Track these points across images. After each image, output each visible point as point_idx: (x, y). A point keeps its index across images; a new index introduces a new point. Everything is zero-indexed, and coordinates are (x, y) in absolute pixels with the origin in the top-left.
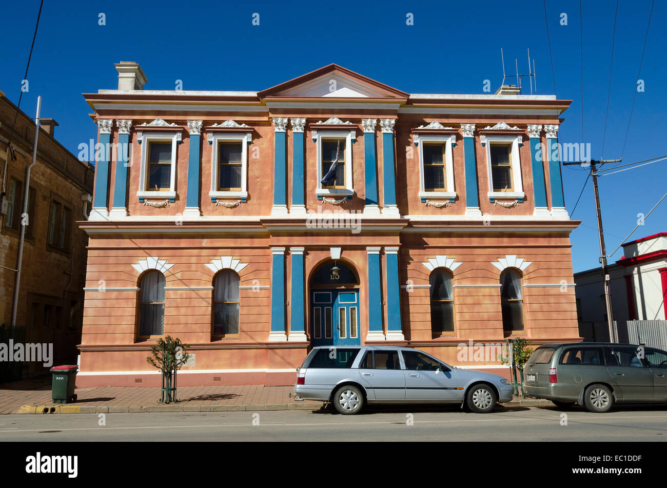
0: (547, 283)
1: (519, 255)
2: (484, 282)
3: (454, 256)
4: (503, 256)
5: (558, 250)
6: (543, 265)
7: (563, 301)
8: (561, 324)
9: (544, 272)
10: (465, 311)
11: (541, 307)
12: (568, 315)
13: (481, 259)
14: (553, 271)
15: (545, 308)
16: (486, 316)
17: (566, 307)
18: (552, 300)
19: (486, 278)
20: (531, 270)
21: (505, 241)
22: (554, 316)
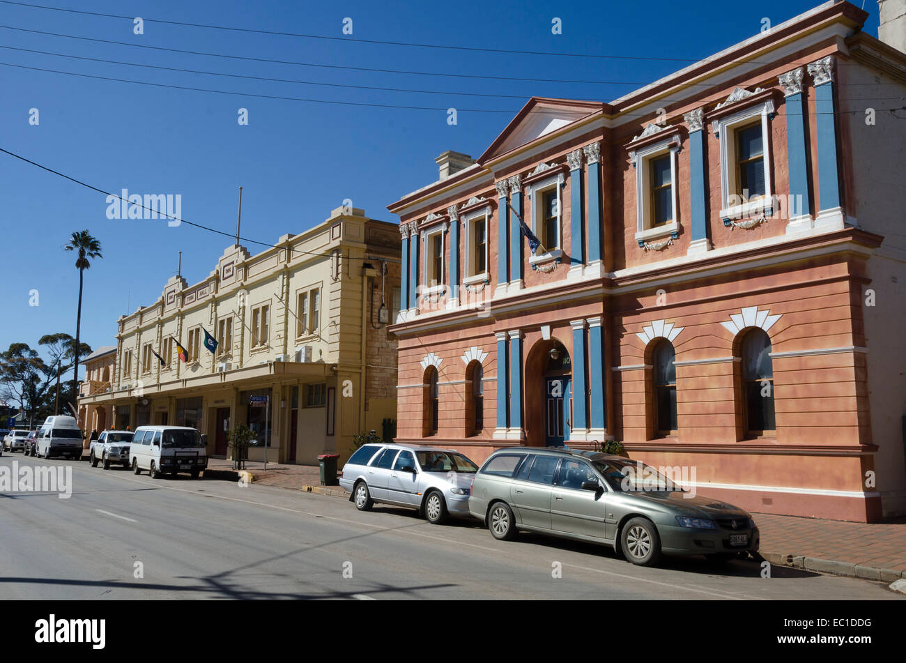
0: (805, 347)
1: (760, 307)
2: (710, 354)
3: (673, 320)
4: (739, 309)
5: (827, 287)
6: (799, 317)
7: (831, 378)
8: (827, 419)
9: (800, 330)
10: (686, 400)
11: (794, 391)
12: (840, 403)
13: (708, 319)
14: (816, 326)
15: (801, 391)
16: (712, 407)
17: (838, 389)
18: (812, 378)
19: (713, 348)
20: (779, 328)
21: (742, 286)
22: (816, 404)
